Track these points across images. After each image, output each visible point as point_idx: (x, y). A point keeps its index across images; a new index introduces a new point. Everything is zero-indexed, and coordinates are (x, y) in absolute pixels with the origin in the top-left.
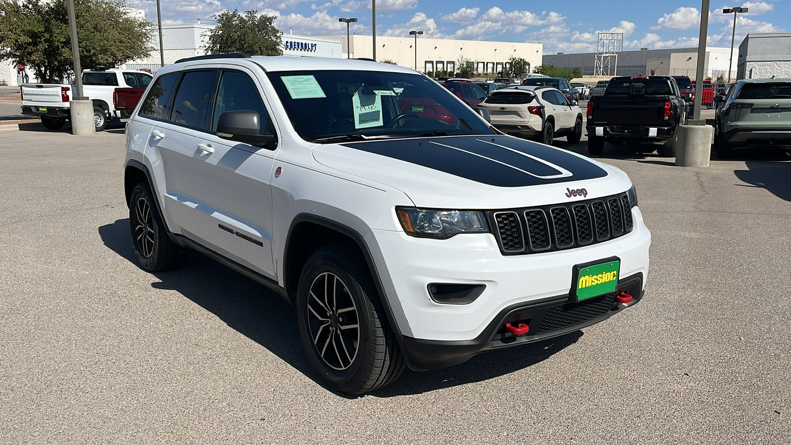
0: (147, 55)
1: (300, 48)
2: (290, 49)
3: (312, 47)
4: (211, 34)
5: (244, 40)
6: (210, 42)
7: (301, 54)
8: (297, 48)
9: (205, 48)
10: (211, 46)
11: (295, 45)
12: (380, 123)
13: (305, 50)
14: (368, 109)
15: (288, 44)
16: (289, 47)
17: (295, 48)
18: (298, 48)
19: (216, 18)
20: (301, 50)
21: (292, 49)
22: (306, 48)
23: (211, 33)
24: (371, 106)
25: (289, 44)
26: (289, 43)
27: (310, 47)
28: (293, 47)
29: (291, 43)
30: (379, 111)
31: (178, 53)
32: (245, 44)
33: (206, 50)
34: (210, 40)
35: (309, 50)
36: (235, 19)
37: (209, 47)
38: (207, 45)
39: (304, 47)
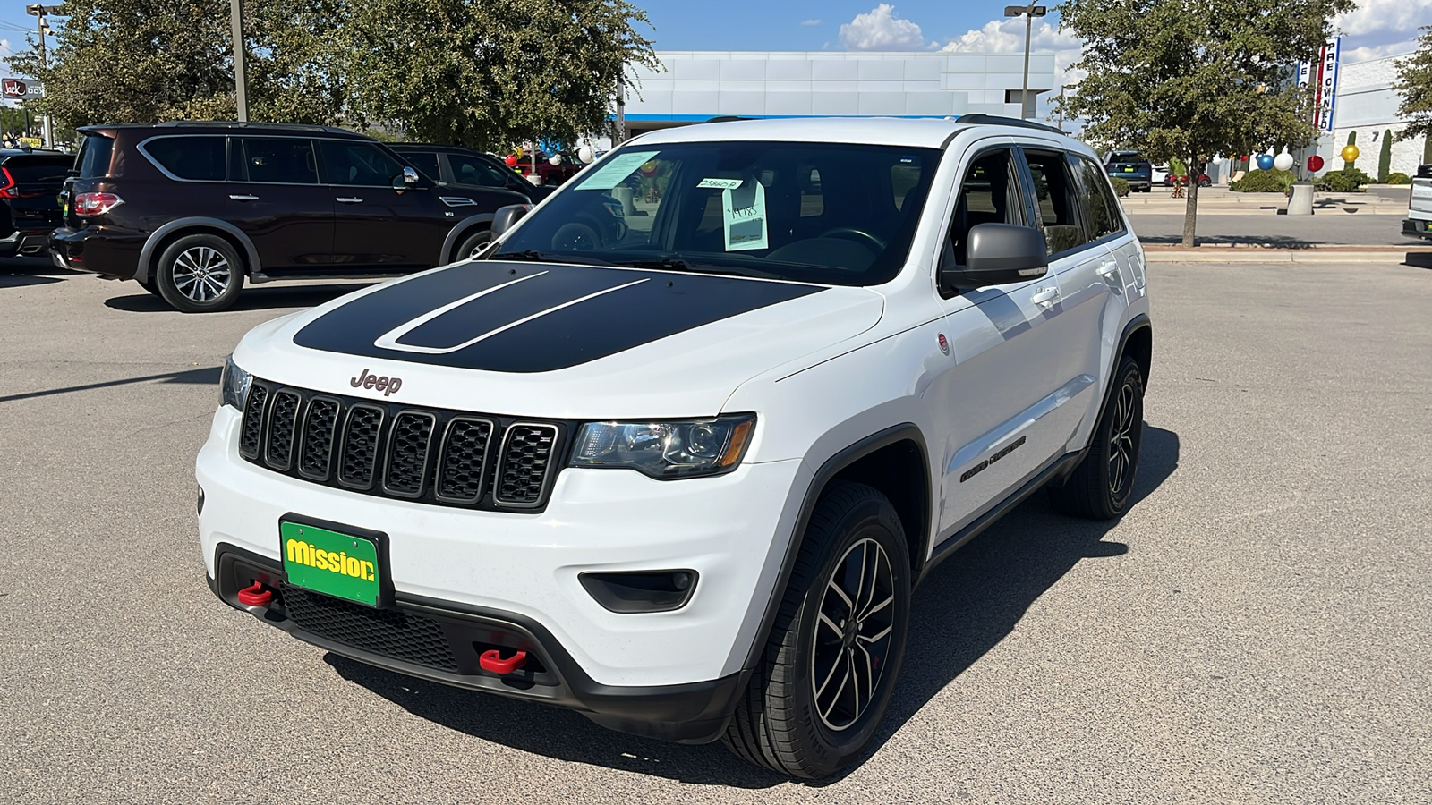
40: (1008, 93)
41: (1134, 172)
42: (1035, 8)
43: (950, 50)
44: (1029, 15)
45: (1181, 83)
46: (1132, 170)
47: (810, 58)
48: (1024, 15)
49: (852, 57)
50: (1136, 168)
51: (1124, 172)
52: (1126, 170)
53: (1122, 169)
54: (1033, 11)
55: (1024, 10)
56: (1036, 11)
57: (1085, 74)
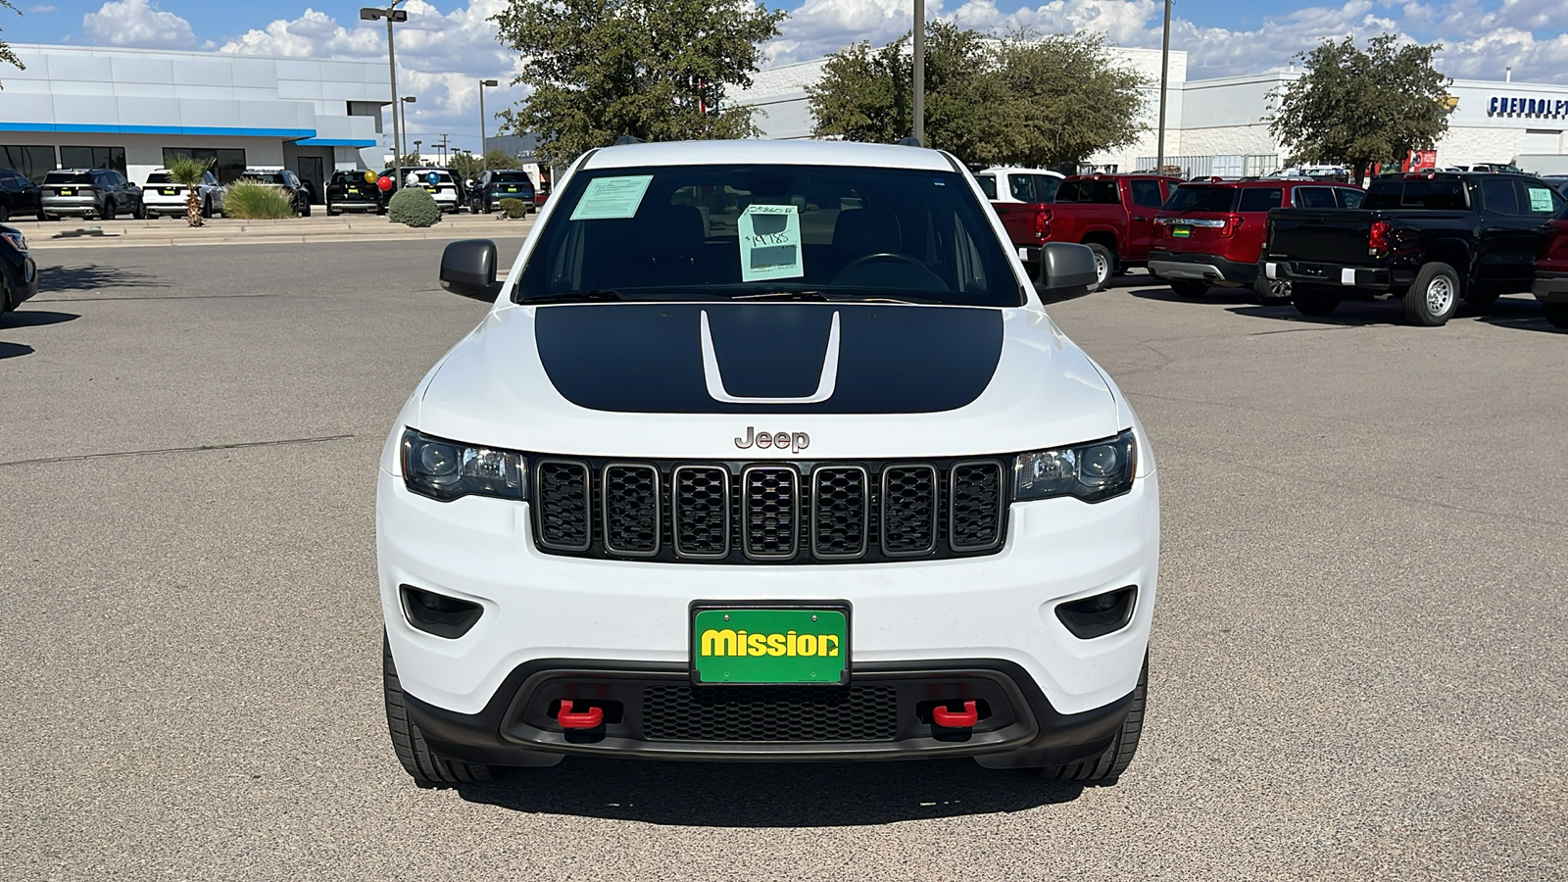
0: (1130, 140)
1: (1526, 110)
2: (1500, 114)
3: (1558, 107)
4: (1287, 92)
5: (1355, 102)
6: (1284, 108)
7: (1529, 125)
8: (1518, 111)
9: (1273, 122)
10: (1285, 116)
11: (1513, 105)
12: (797, 270)
13: (1538, 116)
14: (769, 241)
15: (1496, 105)
16: (1498, 110)
17: (1513, 111)
18: (1522, 111)
19: (1303, 59)
20: (1528, 115)
21: (1505, 114)
22: (1541, 110)
23: (1289, 89)
24: (777, 235)
25: (1498, 105)
26: (1500, 101)
27: (1553, 109)
28: (1509, 110)
29: (1504, 101)
30: (794, 247)
31: (1241, 132)
32: (1357, 108)
33: (1273, 125)
34: (1284, 104)
35: (1550, 115)
36: (1344, 58)
37: (1281, 119)
38: (1278, 115)
39: (1536, 110)
40: (349, 104)
41: (517, 192)
42: (395, 12)
43: (230, 51)
44: (389, 20)
45: (634, 101)
46: (515, 190)
47: (44, 52)
48: (384, 19)
49: (100, 53)
50: (519, 188)
51: (507, 192)
52: (510, 190)
53: (504, 189)
54: (394, 15)
55: (383, 13)
56: (397, 15)
57: (531, 89)
